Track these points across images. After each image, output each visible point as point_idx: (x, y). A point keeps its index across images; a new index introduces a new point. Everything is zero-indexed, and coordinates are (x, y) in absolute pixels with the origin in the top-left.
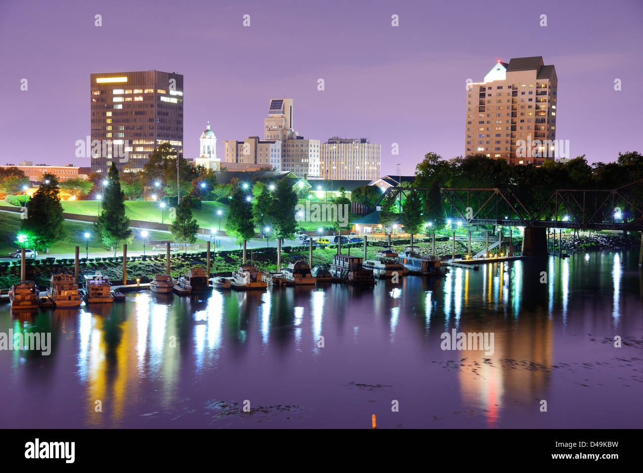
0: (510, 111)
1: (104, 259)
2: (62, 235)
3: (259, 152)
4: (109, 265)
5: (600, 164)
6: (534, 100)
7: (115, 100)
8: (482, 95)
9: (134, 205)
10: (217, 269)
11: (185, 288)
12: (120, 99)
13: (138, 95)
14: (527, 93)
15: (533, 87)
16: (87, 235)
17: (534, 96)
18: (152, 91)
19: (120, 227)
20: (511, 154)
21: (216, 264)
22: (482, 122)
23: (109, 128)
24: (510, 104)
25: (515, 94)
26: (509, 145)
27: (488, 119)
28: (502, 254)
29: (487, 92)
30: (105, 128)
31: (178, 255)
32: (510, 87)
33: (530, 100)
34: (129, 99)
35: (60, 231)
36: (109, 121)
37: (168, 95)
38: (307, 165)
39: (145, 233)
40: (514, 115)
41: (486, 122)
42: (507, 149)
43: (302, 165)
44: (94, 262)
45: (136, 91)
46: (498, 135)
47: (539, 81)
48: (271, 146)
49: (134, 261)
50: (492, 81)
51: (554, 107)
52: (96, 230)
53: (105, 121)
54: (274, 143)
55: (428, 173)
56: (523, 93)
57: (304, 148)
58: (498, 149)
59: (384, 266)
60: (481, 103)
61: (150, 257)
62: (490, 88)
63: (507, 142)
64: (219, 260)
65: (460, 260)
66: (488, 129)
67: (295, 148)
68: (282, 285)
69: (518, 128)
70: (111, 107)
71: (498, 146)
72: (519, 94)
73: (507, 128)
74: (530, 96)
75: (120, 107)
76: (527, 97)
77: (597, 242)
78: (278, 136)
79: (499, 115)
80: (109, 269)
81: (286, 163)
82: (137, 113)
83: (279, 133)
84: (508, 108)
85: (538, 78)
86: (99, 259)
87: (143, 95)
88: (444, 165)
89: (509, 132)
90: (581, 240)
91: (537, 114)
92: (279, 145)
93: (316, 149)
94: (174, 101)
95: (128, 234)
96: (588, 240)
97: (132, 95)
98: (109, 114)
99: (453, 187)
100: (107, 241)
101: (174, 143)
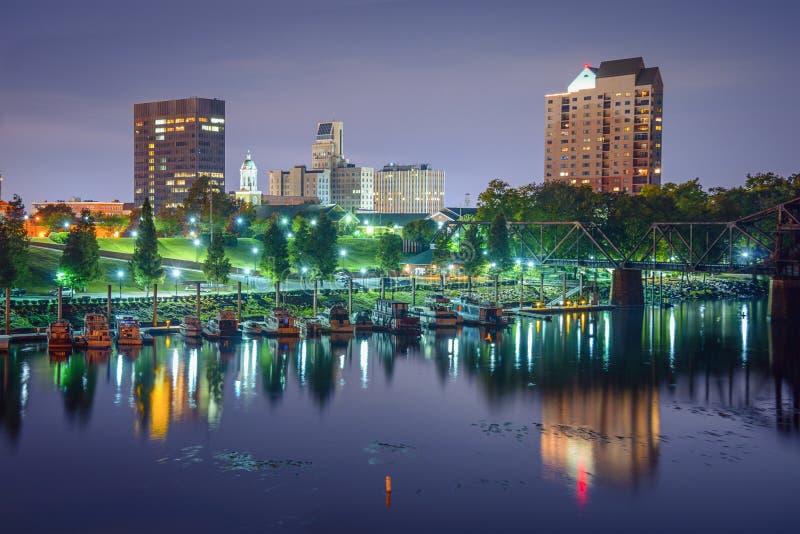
0: (601, 127)
1: (137, 299)
2: (98, 273)
3: (306, 183)
4: (141, 305)
5: (720, 189)
6: (632, 111)
7: (158, 131)
8: (565, 108)
9: (169, 242)
10: (250, 313)
11: (214, 332)
12: (162, 130)
13: (179, 125)
14: (623, 103)
15: (630, 95)
16: (121, 274)
17: (632, 107)
18: (193, 119)
19: (152, 266)
20: (603, 179)
21: (249, 307)
22: (565, 141)
23: (152, 161)
24: (601, 118)
25: (607, 105)
26: (600, 169)
27: (574, 137)
28: (583, 302)
29: (572, 104)
30: (147, 161)
31: (210, 296)
32: (600, 97)
33: (627, 112)
34: (171, 129)
35: (96, 269)
36: (151, 153)
37: (209, 123)
38: (359, 196)
39: (176, 272)
40: (606, 131)
41: (570, 141)
42: (597, 173)
43: (353, 196)
44: (127, 302)
45: (178, 121)
46: (586, 157)
47: (638, 88)
48: (319, 176)
49: (165, 302)
50: (577, 91)
51: (658, 120)
52: (130, 269)
53: (147, 153)
54: (321, 172)
55: (492, 204)
56: (618, 104)
57: (355, 178)
58: (586, 173)
59: (433, 313)
60: (565, 118)
61: (181, 298)
62: (575, 99)
63: (598, 164)
64: (252, 303)
65: (530, 308)
66: (573, 149)
67: (346, 178)
68: (317, 333)
69: (612, 147)
70: (153, 138)
71: (586, 169)
72: (613, 104)
73: (598, 148)
74: (627, 107)
75: (162, 138)
76: (623, 108)
77: (715, 289)
78: (326, 164)
79: (587, 132)
80: (141, 309)
81: (336, 195)
82: (179, 144)
83: (327, 161)
84: (599, 122)
85: (636, 85)
86: (132, 299)
87: (184, 124)
88: (513, 194)
89: (600, 152)
90: (691, 286)
91: (636, 128)
92: (327, 174)
93: (369, 178)
94: (216, 129)
95: (160, 273)
96: (701, 286)
97: (173, 125)
98: (152, 146)
99: (523, 220)
100: (140, 280)
101: (215, 175)
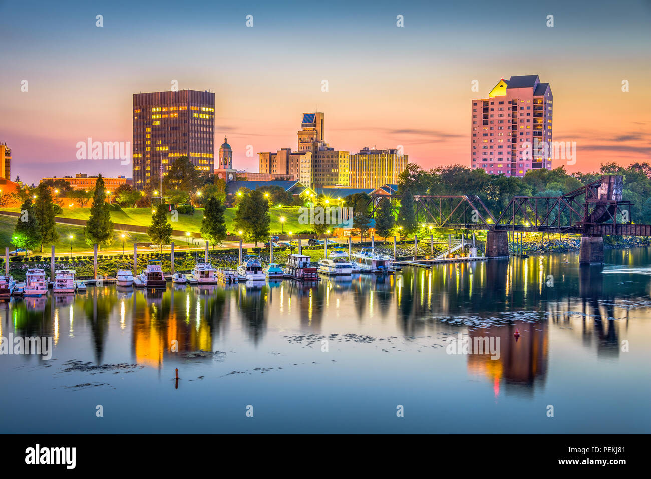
0: (511, 124)
3: (290, 163)
5: (579, 174)
6: (532, 114)
7: (154, 117)
8: (486, 110)
12: (158, 116)
13: (174, 112)
14: (525, 108)
15: (530, 102)
17: (531, 111)
18: (186, 108)
20: (512, 164)
22: (486, 135)
23: (148, 143)
24: (511, 118)
25: (515, 108)
26: (510, 156)
27: (492, 131)
29: (490, 106)
30: (144, 143)
32: (510, 102)
33: (528, 114)
34: (166, 116)
36: (148, 136)
37: (200, 112)
38: (337, 174)
40: (514, 128)
41: (489, 134)
42: (508, 159)
43: (332, 175)
45: (171, 109)
46: (500, 147)
47: (536, 97)
48: (302, 157)
50: (494, 97)
51: (549, 121)
53: (145, 136)
54: (304, 154)
56: (522, 108)
57: (334, 159)
58: (500, 159)
60: (486, 116)
62: (492, 103)
63: (508, 153)
66: (491, 141)
67: (326, 159)
69: (518, 140)
70: (150, 123)
71: (501, 156)
72: (518, 108)
73: (508, 140)
74: (529, 111)
75: (158, 123)
76: (525, 111)
78: (310, 147)
79: (501, 128)
81: (318, 173)
82: (173, 129)
83: (310, 144)
84: (509, 121)
85: (534, 95)
87: (178, 111)
89: (510, 144)
91: (535, 127)
92: (309, 155)
93: (346, 159)
94: (207, 117)
97: (168, 112)
98: (149, 130)
101: (204, 155)
